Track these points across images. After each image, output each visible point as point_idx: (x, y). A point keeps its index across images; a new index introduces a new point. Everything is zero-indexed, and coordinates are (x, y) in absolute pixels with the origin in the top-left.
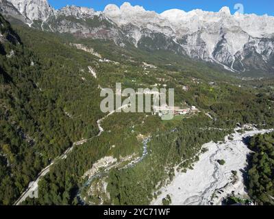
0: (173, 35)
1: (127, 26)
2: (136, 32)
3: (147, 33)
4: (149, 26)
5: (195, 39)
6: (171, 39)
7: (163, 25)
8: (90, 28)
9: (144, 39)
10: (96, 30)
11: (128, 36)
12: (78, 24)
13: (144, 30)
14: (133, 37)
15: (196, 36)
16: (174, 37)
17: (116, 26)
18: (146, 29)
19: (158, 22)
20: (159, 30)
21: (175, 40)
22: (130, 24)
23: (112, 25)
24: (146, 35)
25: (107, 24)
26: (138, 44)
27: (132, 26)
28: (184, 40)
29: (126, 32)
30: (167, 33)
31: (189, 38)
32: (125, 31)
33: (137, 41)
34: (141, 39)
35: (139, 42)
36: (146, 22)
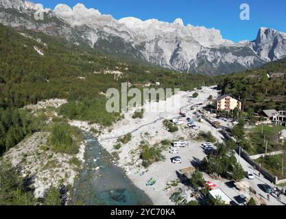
0: (132, 40)
1: (81, 27)
2: (92, 34)
3: (104, 35)
4: (105, 29)
5: (153, 46)
6: (129, 44)
7: (121, 30)
9: (100, 41)
11: (83, 37)
13: (100, 32)
14: (89, 38)
15: (154, 43)
16: (133, 43)
17: (68, 26)
18: (104, 32)
19: (115, 26)
20: (117, 34)
21: (133, 45)
22: (85, 25)
23: (63, 24)
24: (103, 38)
25: (59, 22)
26: (94, 46)
27: (87, 27)
28: (142, 46)
29: (81, 33)
30: (123, 36)
31: (147, 45)
32: (79, 32)
33: (93, 43)
34: (98, 41)
35: (95, 44)
36: (102, 25)
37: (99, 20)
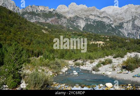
0: (111, 22)
1: (74, 18)
2: (81, 21)
3: (90, 21)
4: (91, 17)
5: (130, 25)
6: (110, 25)
7: (102, 16)
8: (46, 19)
9: (87, 26)
10: (50, 19)
11: (75, 24)
12: (37, 17)
13: (87, 19)
14: (79, 25)
15: (131, 22)
16: (112, 24)
17: (65, 18)
18: (89, 19)
19: (98, 14)
20: (100, 19)
21: (113, 26)
22: (76, 16)
23: (62, 17)
24: (89, 23)
25: (59, 16)
26: (83, 30)
27: (78, 17)
28: (121, 26)
29: (73, 22)
30: (105, 20)
31: (125, 25)
32: (72, 21)
33: (82, 27)
34: (85, 26)
35: (84, 28)
36: (88, 14)
37: (86, 11)
